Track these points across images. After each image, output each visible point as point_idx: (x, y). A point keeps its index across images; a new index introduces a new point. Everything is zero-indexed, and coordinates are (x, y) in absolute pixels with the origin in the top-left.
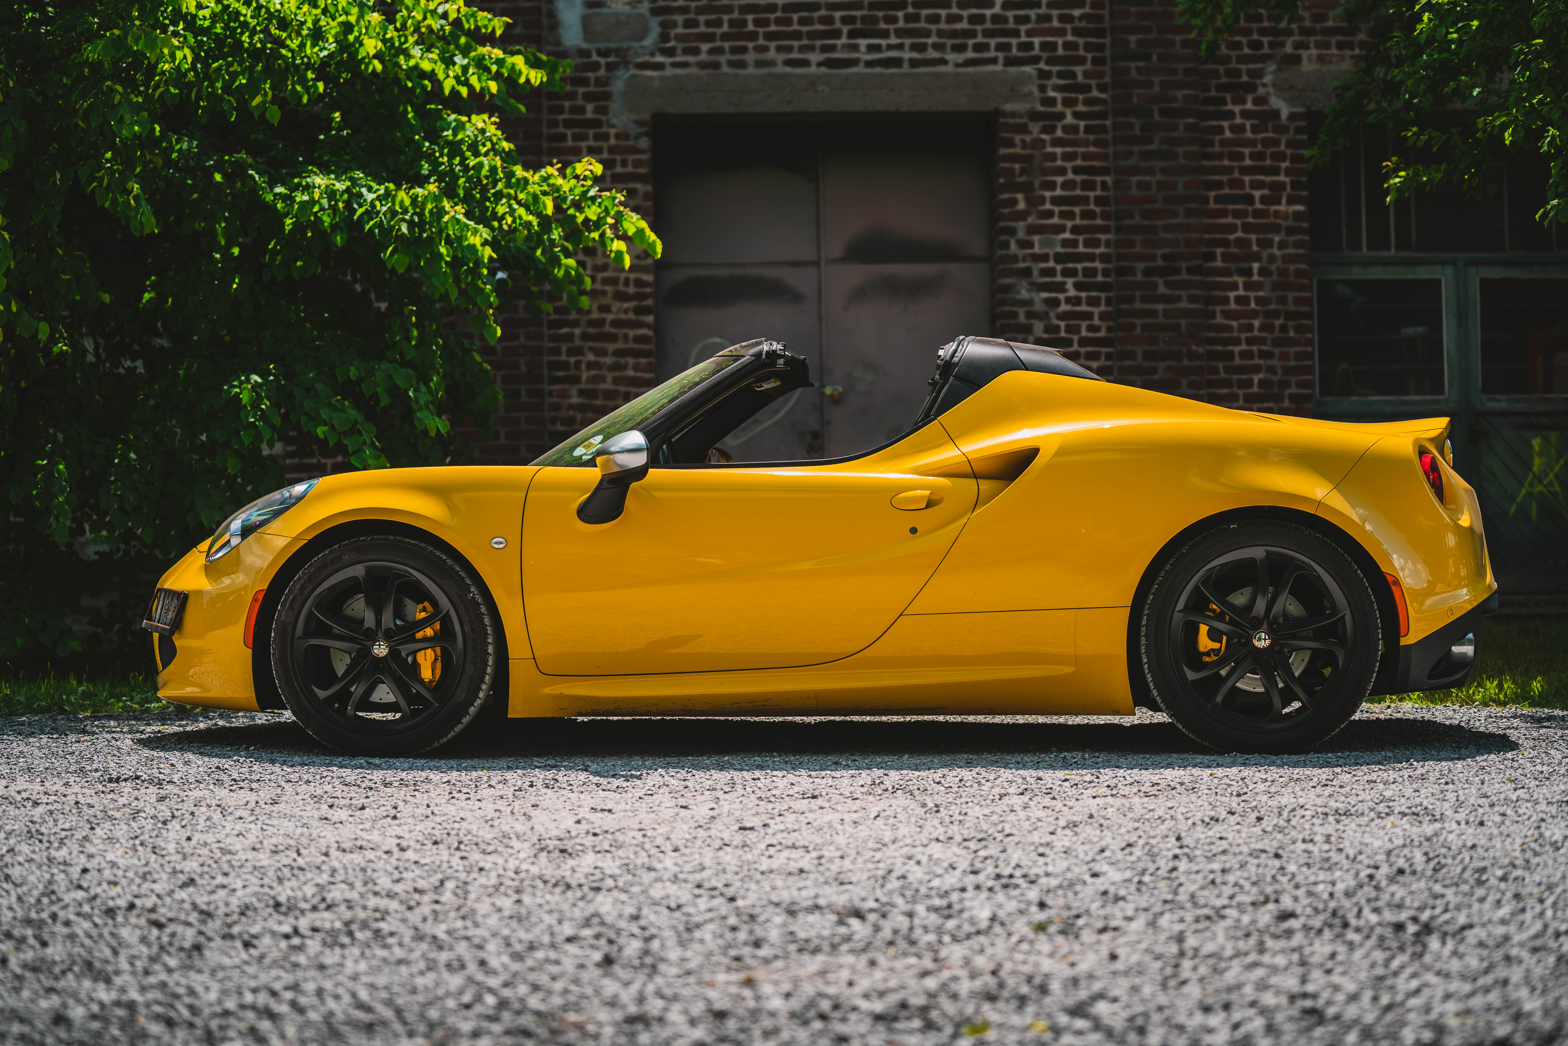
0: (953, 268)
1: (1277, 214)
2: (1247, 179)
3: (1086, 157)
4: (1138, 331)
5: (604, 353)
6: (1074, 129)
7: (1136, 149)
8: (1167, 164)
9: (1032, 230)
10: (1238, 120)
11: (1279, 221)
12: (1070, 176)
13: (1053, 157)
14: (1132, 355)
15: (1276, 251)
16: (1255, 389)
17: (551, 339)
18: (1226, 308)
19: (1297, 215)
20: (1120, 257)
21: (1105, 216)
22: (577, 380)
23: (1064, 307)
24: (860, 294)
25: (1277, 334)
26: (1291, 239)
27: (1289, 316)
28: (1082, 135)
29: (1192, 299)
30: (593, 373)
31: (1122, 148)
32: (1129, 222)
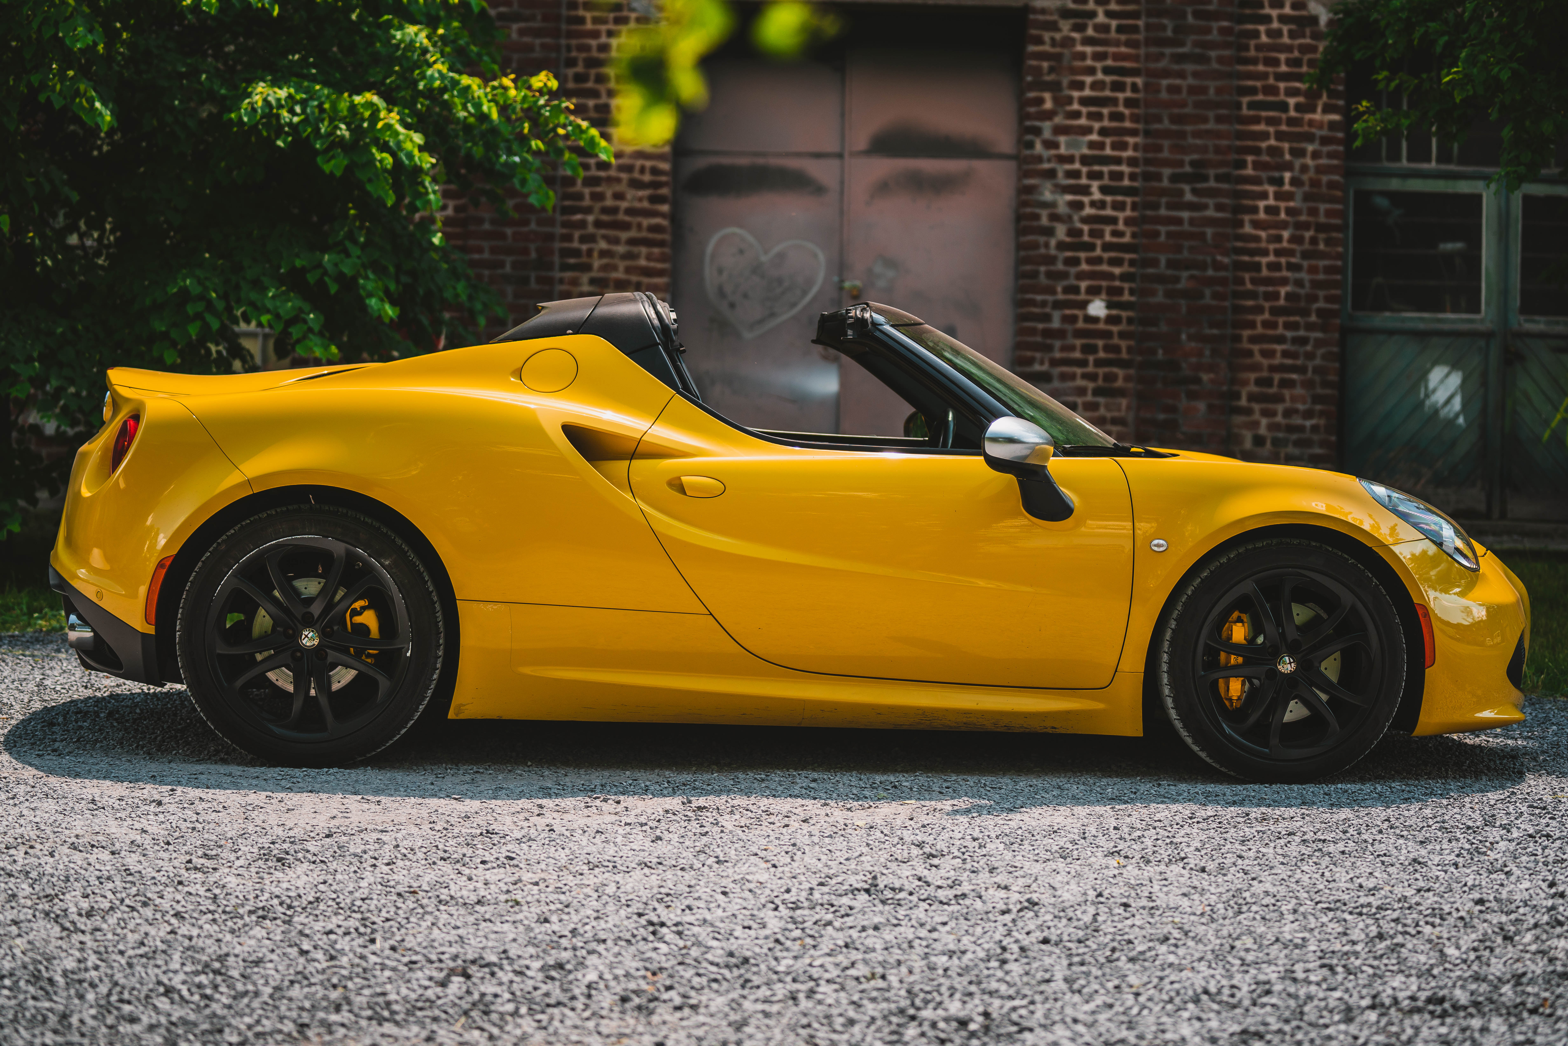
0: (980, 165)
1: (1311, 123)
2: (1282, 85)
3: (1117, 57)
4: (1162, 238)
5: (616, 241)
6: (1105, 28)
7: (1168, 51)
8: (1199, 68)
9: (1059, 130)
10: (1275, 25)
11: (1313, 130)
12: (1100, 76)
13: (1082, 56)
14: (1155, 263)
15: (1309, 161)
16: (1282, 302)
17: (565, 225)
18: (1255, 217)
19: (1332, 125)
20: (1148, 162)
21: (1135, 118)
22: (588, 268)
23: (1088, 211)
24: (883, 188)
25: (1307, 246)
26: (1325, 149)
27: (1320, 228)
28: (1113, 34)
29: (1219, 208)
30: (605, 261)
31: (1153, 50)
32: (1157, 126)
